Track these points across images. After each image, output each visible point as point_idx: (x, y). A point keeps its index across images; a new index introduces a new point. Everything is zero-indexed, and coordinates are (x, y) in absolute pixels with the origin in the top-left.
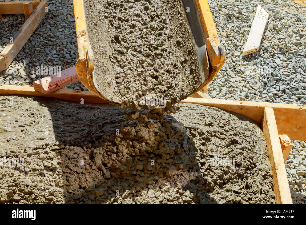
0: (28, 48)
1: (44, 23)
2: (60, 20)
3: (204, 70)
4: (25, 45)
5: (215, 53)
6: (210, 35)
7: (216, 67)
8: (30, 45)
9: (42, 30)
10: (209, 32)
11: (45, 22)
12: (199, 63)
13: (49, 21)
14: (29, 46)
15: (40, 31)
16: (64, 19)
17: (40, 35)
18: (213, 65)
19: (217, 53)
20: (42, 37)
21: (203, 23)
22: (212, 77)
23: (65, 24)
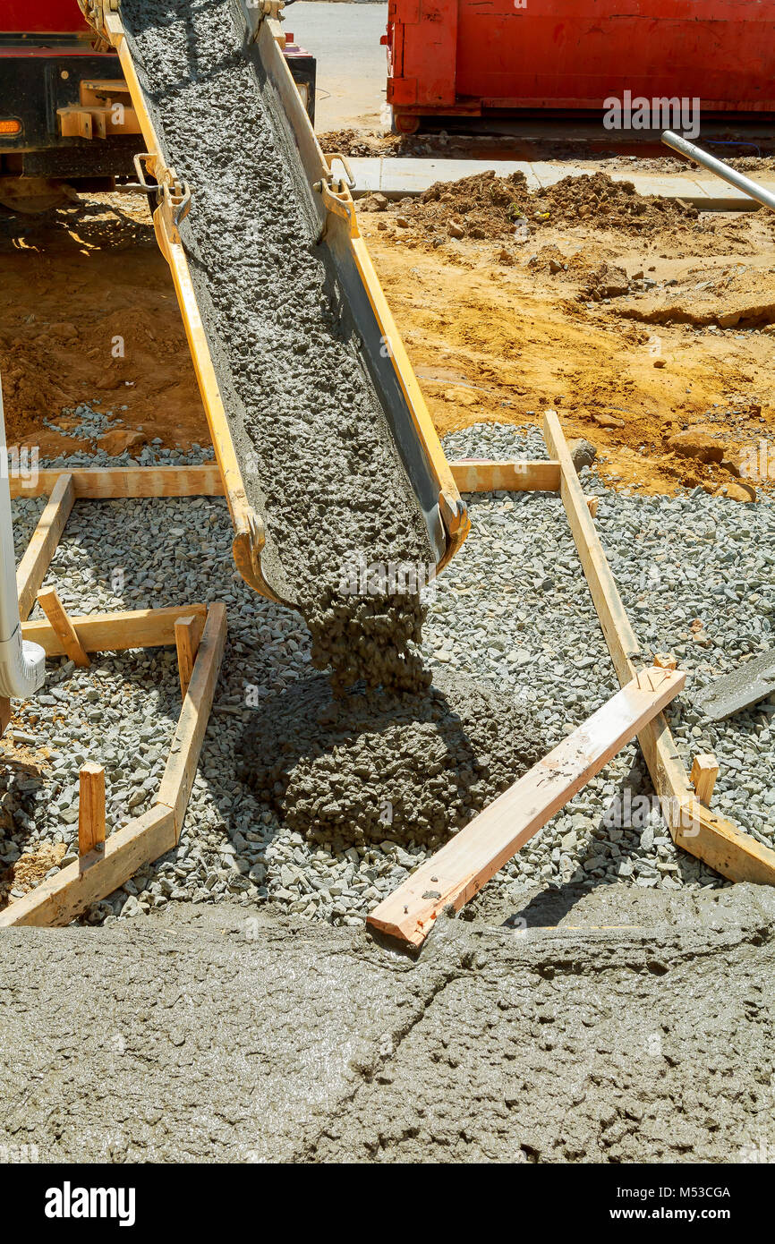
0: (213, 764)
1: (229, 674)
2: (272, 658)
3: (438, 542)
4: (202, 755)
5: (452, 512)
6: (443, 486)
7: (456, 535)
8: (216, 752)
9: (231, 698)
10: (441, 482)
11: (230, 669)
12: (429, 535)
13: (241, 666)
14: (214, 756)
15: (227, 703)
16: (283, 656)
17: (233, 715)
18: (452, 533)
19: (456, 513)
20: (240, 721)
21: (432, 468)
22: (452, 553)
23: (292, 673)
